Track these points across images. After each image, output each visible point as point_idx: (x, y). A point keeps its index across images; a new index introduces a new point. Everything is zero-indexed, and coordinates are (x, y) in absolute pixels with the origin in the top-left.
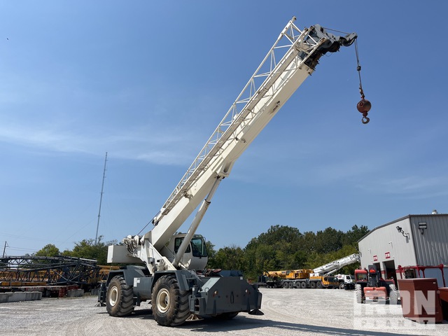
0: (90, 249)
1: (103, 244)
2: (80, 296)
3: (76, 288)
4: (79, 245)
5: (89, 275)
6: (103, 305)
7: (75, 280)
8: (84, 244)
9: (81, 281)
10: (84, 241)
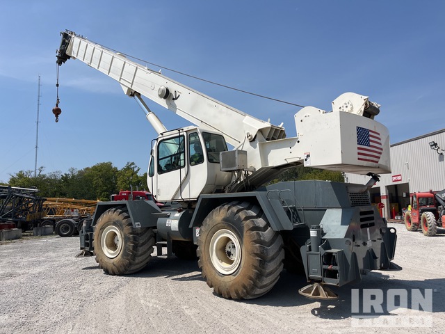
0: (29, 180)
1: (44, 176)
2: (17, 238)
3: (10, 227)
4: (15, 176)
5: (27, 209)
6: (89, 254)
7: (7, 216)
8: (21, 175)
9: (16, 217)
10: (21, 172)
